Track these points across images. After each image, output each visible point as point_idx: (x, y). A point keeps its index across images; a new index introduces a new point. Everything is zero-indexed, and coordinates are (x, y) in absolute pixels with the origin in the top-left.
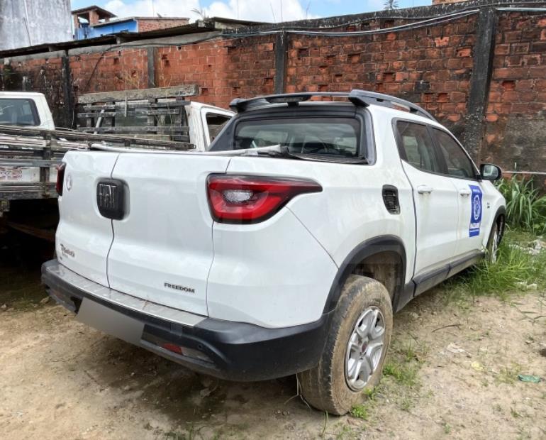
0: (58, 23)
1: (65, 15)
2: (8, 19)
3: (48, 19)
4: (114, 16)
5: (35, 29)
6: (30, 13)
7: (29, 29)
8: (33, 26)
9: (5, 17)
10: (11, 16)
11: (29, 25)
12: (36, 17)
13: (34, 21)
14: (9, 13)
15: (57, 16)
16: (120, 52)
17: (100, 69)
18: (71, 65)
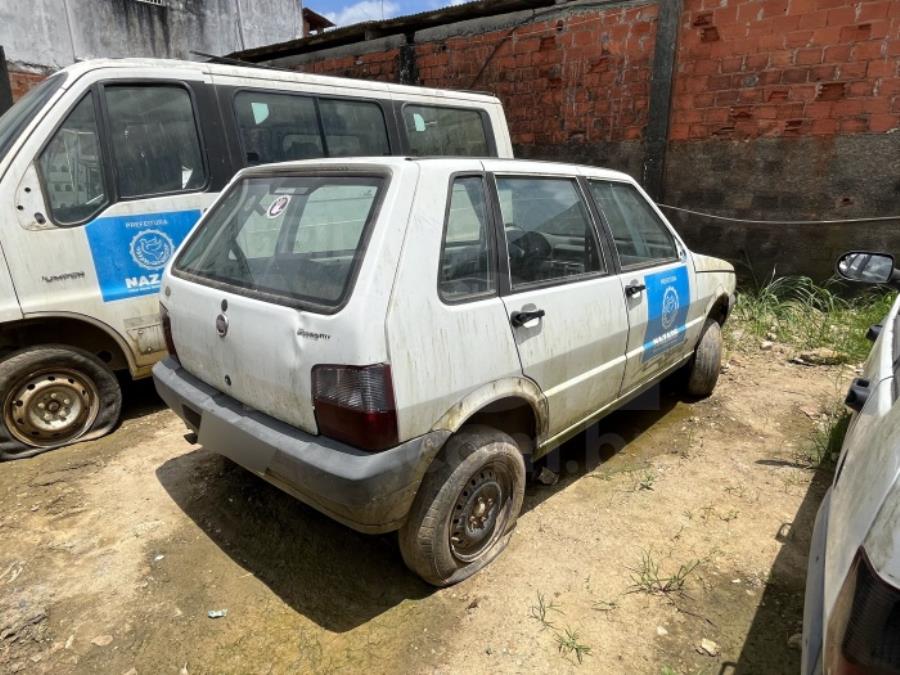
0: (283, 23)
1: (294, 9)
2: (213, 16)
3: (270, 17)
4: (331, 24)
5: (251, 32)
6: (244, 5)
7: (244, 32)
8: (248, 28)
9: (208, 12)
10: (217, 10)
11: (243, 27)
12: (253, 14)
13: (250, 18)
14: (213, 7)
15: (281, 12)
16: (560, 24)
17: (498, 63)
18: (420, 62)
